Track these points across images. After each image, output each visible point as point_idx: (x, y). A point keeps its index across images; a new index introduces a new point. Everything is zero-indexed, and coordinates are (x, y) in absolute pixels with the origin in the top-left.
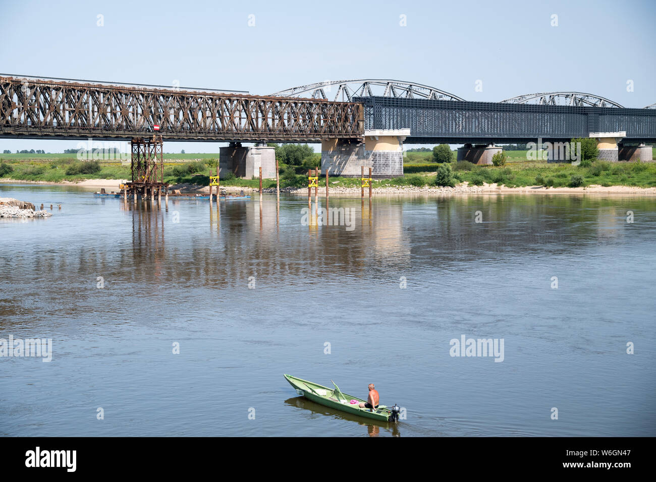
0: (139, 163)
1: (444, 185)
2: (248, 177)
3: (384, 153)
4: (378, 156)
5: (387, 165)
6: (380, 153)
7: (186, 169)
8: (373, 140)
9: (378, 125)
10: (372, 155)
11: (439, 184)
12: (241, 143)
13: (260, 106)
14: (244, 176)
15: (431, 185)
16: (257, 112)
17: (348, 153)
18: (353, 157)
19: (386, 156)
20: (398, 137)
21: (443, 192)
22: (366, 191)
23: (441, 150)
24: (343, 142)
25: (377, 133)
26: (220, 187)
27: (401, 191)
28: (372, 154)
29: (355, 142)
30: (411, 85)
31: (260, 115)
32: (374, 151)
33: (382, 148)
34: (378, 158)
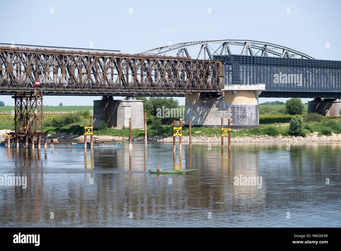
0: (22, 115)
1: (296, 135)
2: (119, 127)
3: (242, 106)
4: (236, 108)
5: (244, 117)
6: (238, 106)
7: (64, 120)
8: (232, 93)
9: (236, 81)
10: (231, 108)
11: (291, 134)
12: (113, 97)
13: (130, 64)
14: (116, 126)
15: (284, 135)
16: (127, 69)
17: (210, 106)
18: (214, 109)
19: (243, 109)
20: (254, 92)
21: (296, 141)
22: (226, 140)
23: (293, 103)
24: (205, 96)
25: (236, 87)
26: (94, 136)
27: (257, 140)
28: (231, 106)
29: (216, 95)
30: (266, 45)
31: (130, 71)
32: (232, 104)
33: (239, 101)
34: (236, 110)
